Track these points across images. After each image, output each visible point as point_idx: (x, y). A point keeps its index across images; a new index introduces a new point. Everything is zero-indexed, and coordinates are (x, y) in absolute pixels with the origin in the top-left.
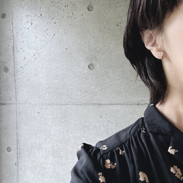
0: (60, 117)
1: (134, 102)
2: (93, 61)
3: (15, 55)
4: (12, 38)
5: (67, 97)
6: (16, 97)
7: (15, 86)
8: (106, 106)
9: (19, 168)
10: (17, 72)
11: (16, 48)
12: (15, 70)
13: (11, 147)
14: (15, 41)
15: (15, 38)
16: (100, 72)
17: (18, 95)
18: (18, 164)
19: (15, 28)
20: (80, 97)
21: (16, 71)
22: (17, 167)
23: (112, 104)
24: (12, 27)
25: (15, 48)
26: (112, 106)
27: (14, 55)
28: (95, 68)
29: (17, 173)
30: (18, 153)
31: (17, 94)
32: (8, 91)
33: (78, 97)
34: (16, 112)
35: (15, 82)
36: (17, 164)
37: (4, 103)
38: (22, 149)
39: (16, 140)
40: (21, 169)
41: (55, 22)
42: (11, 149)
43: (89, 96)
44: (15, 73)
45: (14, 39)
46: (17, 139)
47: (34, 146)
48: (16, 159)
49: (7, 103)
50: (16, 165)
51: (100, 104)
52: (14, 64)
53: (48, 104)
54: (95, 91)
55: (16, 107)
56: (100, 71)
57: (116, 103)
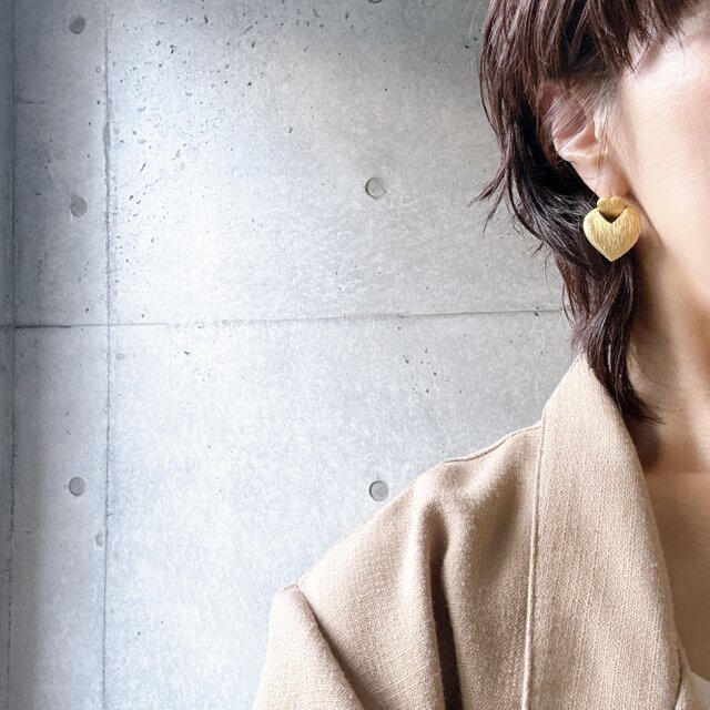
0: (264, 366)
1: (522, 305)
2: (383, 168)
3: (112, 154)
4: (103, 100)
5: (287, 295)
6: (108, 302)
7: (108, 263)
8: (427, 320)
9: (111, 554)
10: (115, 214)
11: (117, 132)
12: (107, 209)
13: (85, 479)
14: (113, 110)
15: (113, 97)
16: (407, 205)
17: (116, 293)
18: (106, 537)
19: (114, 64)
20: (333, 295)
21: (111, 210)
22: (102, 549)
23: (446, 315)
24: (103, 61)
25: (112, 133)
26: (444, 321)
27: (107, 157)
28: (389, 192)
29: (101, 571)
30: (110, 499)
31: (112, 290)
32: (80, 280)
33: (328, 294)
34: (108, 354)
35: (108, 248)
36: (103, 539)
37: (67, 324)
38: (123, 485)
39: (102, 451)
40: (116, 556)
41: (252, 40)
42: (84, 485)
43: (365, 289)
44: (108, 217)
45: (109, 101)
46: (108, 450)
47: (169, 470)
48: (98, 521)
49: (77, 321)
50: (99, 543)
51: (403, 317)
52: (105, 187)
53: (220, 323)
54: (388, 272)
55: (109, 337)
56: (405, 201)
57: (460, 311)
